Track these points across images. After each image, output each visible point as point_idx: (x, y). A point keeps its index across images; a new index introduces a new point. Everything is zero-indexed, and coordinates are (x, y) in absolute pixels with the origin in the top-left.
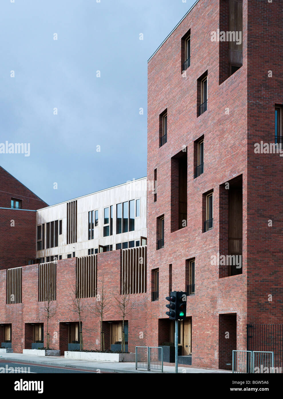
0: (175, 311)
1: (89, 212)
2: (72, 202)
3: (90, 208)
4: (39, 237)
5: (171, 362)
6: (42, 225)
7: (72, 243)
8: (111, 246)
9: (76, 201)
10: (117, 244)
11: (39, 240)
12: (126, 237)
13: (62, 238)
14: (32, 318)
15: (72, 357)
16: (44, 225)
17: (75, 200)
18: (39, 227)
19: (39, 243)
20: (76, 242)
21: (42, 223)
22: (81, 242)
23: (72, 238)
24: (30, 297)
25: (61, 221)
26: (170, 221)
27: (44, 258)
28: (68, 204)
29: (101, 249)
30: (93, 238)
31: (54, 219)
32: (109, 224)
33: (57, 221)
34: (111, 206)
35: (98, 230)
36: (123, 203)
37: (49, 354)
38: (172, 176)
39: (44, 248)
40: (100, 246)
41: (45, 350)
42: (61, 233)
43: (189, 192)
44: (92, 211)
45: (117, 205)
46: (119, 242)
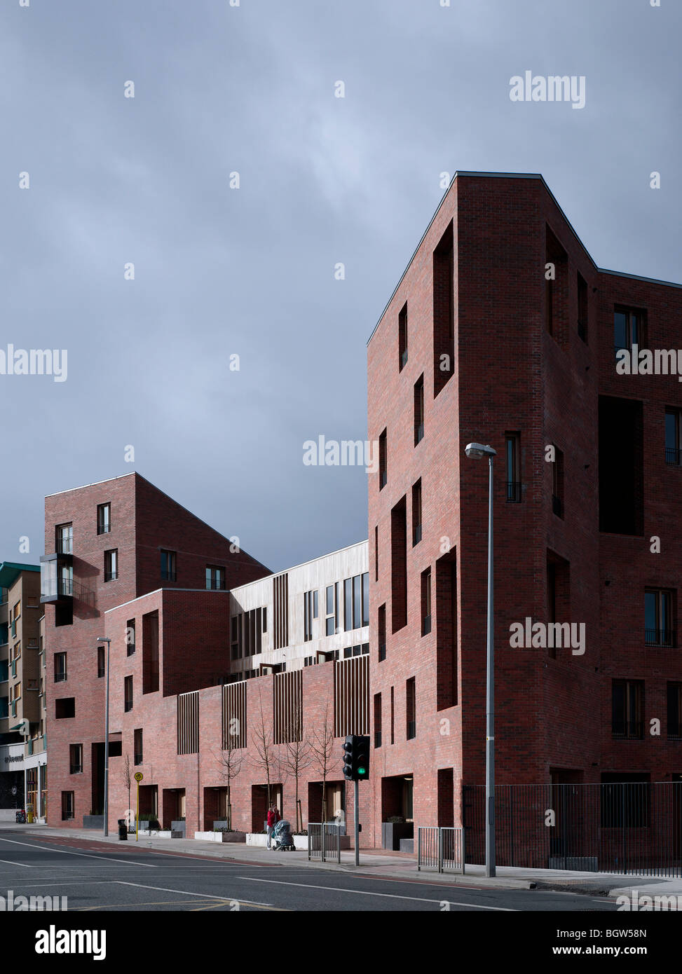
0: (350, 766)
1: (305, 594)
2: (281, 576)
3: (306, 586)
4: (234, 638)
5: (394, 849)
6: (237, 615)
7: (281, 647)
8: (337, 652)
9: (287, 574)
10: (345, 649)
11: (234, 643)
12: (358, 637)
13: (268, 638)
14: (213, 779)
15: (256, 843)
16: (240, 615)
17: (285, 573)
18: (234, 619)
19: (234, 647)
20: (287, 645)
21: (239, 612)
22: (294, 646)
23: (281, 640)
24: (210, 742)
25: (265, 609)
26: (391, 615)
27: (241, 674)
28: (274, 579)
29: (322, 657)
30: (311, 639)
31: (255, 607)
32: (333, 615)
33: (259, 610)
34: (336, 584)
35: (318, 626)
36: (353, 578)
37: (228, 840)
38: (392, 540)
39: (241, 657)
40: (319, 653)
41: (221, 833)
42: (265, 630)
43: (408, 569)
44: (309, 592)
45: (345, 581)
46: (349, 645)
